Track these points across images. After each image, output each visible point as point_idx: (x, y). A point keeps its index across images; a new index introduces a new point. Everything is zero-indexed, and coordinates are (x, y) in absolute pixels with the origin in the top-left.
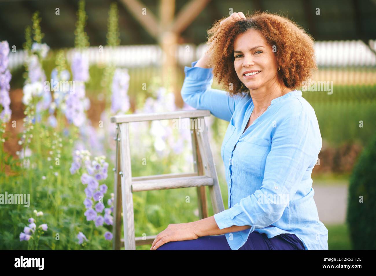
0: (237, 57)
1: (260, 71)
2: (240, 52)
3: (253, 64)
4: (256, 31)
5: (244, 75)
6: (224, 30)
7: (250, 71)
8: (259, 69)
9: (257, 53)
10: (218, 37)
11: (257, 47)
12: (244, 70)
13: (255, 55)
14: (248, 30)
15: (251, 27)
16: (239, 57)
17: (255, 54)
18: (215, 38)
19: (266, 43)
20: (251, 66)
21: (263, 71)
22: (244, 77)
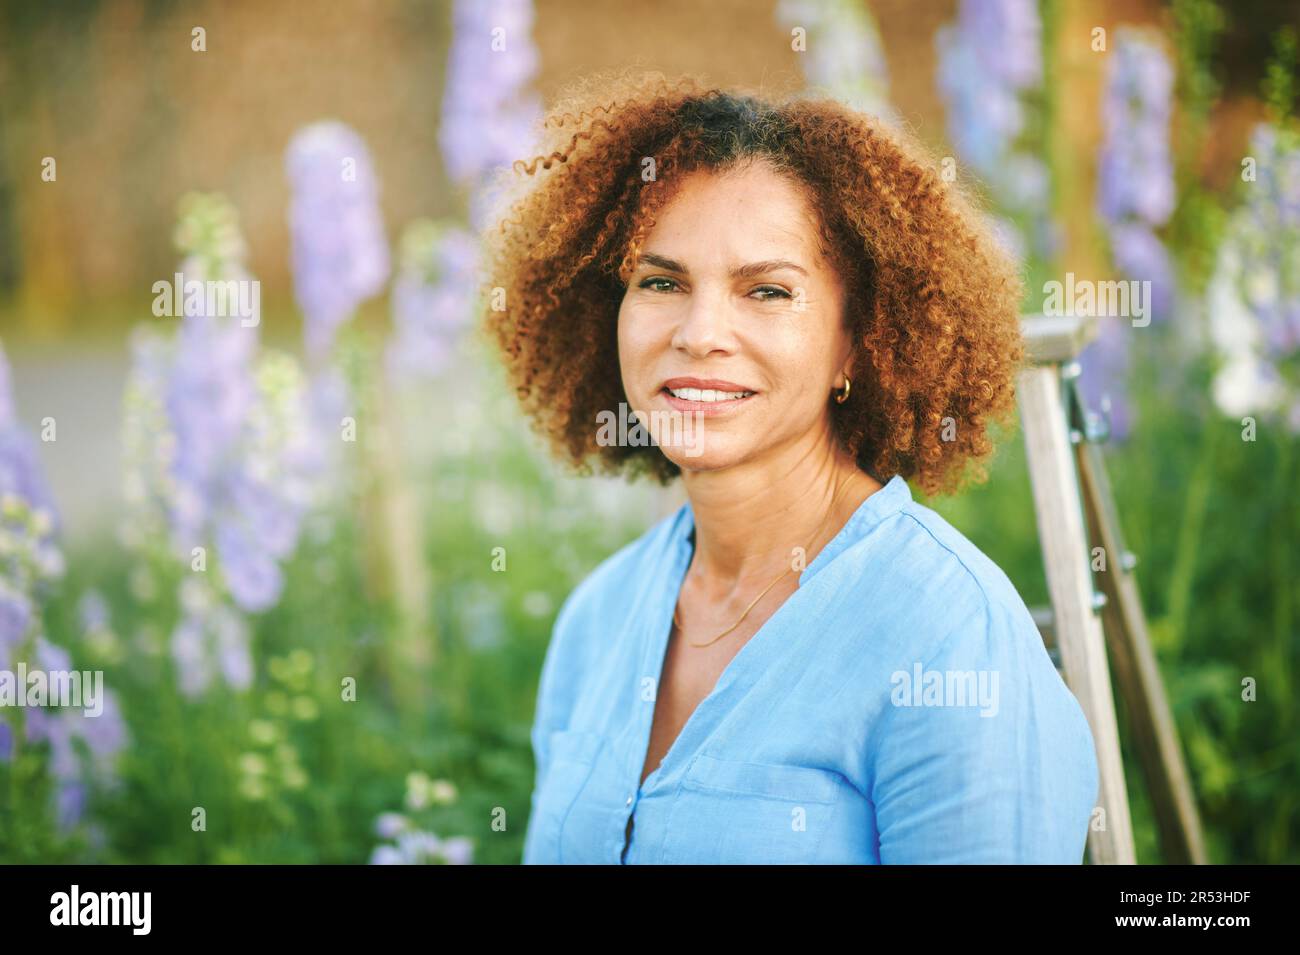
0: (645, 284)
1: (753, 393)
2: (673, 266)
3: (728, 344)
4: (782, 178)
5: (666, 390)
6: (611, 131)
7: (707, 381)
8: (753, 382)
9: (759, 294)
10: (573, 158)
11: (775, 267)
12: (670, 368)
13: (747, 298)
14: (741, 162)
15: (759, 153)
16: (655, 286)
17: (749, 295)
18: (556, 162)
19: (818, 254)
20: (718, 359)
21: (768, 393)
22: (662, 399)
